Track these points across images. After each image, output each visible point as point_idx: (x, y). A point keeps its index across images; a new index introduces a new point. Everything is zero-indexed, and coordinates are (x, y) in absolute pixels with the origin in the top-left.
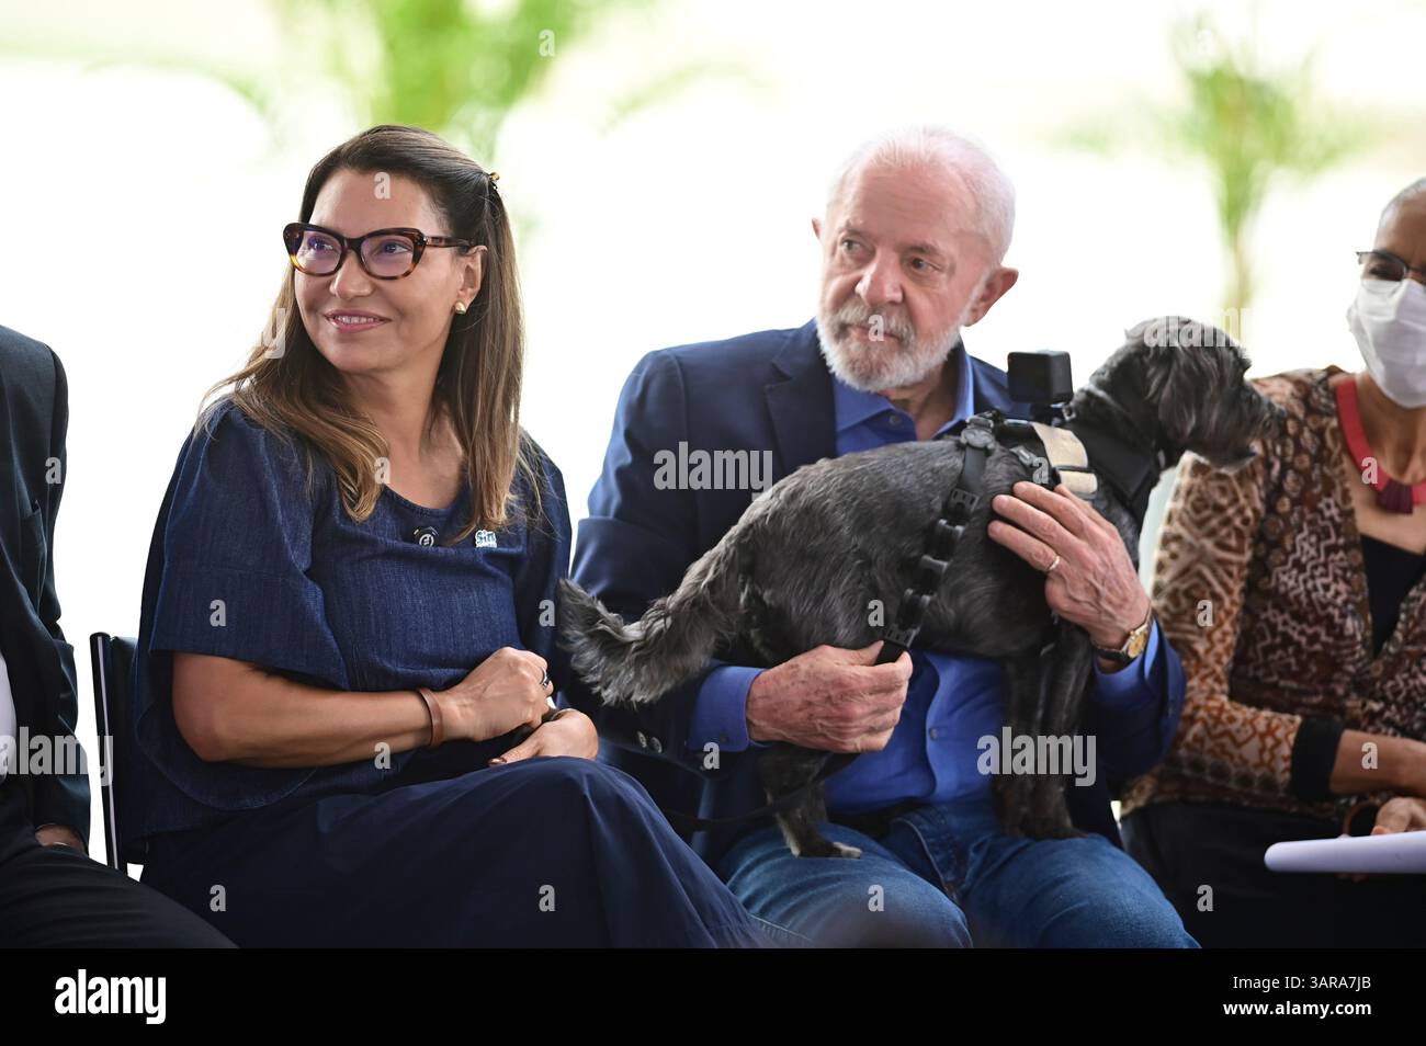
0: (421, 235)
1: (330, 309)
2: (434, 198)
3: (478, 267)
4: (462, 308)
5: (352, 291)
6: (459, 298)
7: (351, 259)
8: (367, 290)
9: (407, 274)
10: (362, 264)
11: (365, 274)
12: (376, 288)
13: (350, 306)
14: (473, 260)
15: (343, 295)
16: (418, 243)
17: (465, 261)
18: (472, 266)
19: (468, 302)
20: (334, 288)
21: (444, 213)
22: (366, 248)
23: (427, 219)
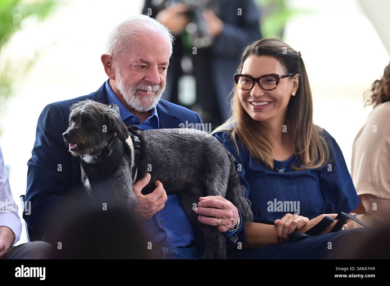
0: (278, 76)
1: (251, 100)
2: (281, 63)
3: (297, 81)
4: (294, 94)
5: (257, 95)
6: (292, 91)
7: (256, 85)
8: (262, 94)
9: (275, 88)
10: (260, 86)
11: (261, 89)
12: (265, 93)
13: (257, 99)
14: (295, 78)
15: (254, 96)
16: (277, 78)
17: (293, 80)
18: (295, 80)
19: (295, 92)
20: (252, 94)
21: (285, 67)
22: (261, 81)
23: (279, 70)
